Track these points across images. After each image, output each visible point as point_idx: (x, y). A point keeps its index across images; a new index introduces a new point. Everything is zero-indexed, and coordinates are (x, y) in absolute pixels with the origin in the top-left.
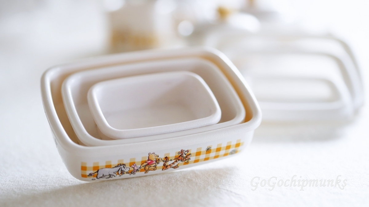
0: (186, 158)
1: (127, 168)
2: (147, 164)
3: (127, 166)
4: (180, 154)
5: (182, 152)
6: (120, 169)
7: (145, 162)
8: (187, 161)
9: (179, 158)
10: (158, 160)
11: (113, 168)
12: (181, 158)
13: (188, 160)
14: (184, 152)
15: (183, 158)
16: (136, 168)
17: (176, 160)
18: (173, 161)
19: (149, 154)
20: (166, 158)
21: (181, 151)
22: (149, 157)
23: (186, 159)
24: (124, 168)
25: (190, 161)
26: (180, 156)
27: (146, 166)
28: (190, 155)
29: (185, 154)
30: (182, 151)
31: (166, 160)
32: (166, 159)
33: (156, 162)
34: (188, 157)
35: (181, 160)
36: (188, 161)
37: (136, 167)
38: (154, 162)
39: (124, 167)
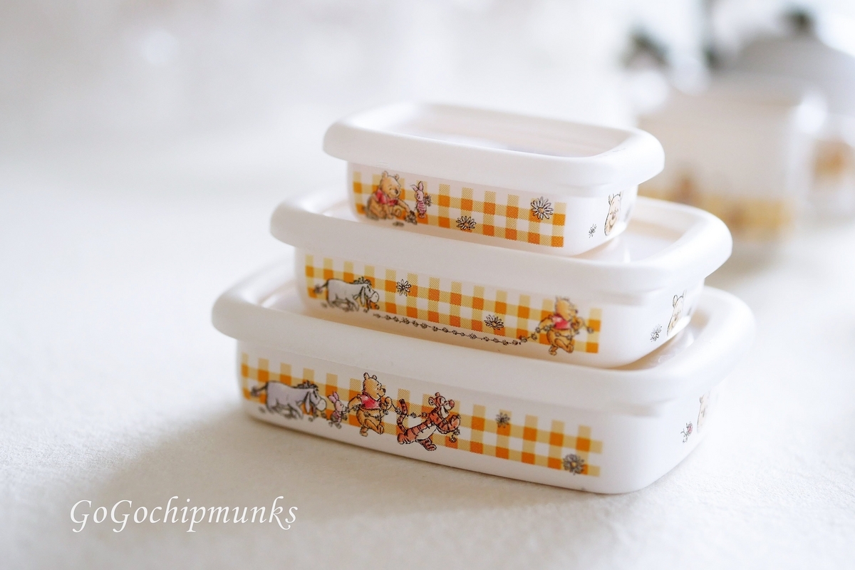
0: (450, 425)
1: (321, 399)
2: (360, 403)
3: (322, 393)
4: (434, 406)
5: (438, 400)
6: (308, 397)
7: (358, 398)
8: (451, 433)
9: (431, 416)
10: (385, 401)
11: (295, 387)
12: (437, 420)
13: (454, 433)
14: (443, 402)
15: (440, 420)
16: (340, 409)
17: (424, 420)
18: (419, 421)
19: (365, 374)
20: (402, 402)
21: (435, 397)
22: (364, 386)
23: (449, 428)
24: (316, 396)
25: (458, 437)
26: (434, 411)
27: (359, 409)
28: (457, 417)
29: (446, 411)
30: (438, 398)
31: (401, 410)
32: (403, 407)
33: (380, 405)
34: (453, 423)
35: (438, 426)
36: (454, 436)
37: (338, 403)
38: (377, 404)
39: (314, 392)
